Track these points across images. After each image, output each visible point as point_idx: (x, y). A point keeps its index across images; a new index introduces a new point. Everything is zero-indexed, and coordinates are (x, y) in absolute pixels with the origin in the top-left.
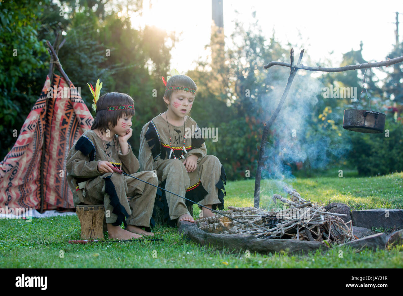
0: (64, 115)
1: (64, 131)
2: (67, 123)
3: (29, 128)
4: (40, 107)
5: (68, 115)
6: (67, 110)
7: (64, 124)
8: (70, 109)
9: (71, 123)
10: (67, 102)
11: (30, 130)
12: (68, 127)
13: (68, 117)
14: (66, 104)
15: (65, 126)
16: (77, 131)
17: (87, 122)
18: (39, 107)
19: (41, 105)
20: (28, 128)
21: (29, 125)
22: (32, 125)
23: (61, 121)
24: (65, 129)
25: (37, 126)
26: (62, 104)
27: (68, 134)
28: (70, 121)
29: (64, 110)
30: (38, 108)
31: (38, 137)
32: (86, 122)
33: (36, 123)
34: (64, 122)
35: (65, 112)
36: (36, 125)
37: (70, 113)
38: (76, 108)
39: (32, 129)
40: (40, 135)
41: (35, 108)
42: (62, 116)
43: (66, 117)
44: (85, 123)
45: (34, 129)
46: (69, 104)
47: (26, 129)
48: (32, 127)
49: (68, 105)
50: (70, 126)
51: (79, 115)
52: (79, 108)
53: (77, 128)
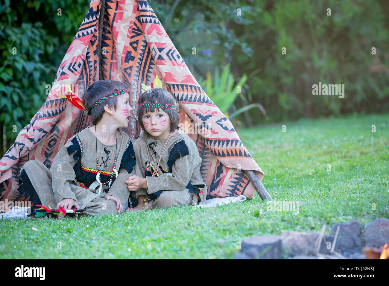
0: (128, 45)
1: (129, 71)
2: (133, 58)
3: (71, 68)
4: (88, 33)
5: (135, 45)
6: (132, 37)
7: (129, 60)
8: (138, 35)
9: (140, 59)
10: (132, 24)
11: (72, 72)
12: (135, 64)
13: (135, 49)
14: (130, 27)
15: (131, 63)
16: (149, 72)
17: (170, 54)
18: (85, 33)
19: (89, 30)
20: (69, 69)
21: (71, 64)
22: (75, 63)
23: (124, 56)
24: (131, 68)
25: (84, 64)
26: (124, 27)
27: (136, 75)
28: (137, 55)
29: (128, 36)
30: (83, 35)
31: (85, 83)
32: (167, 54)
33: (83, 60)
34: (129, 57)
35: (129, 40)
36: (82, 63)
37: (137, 42)
38: (149, 32)
39: (76, 70)
40: (90, 79)
41: (79, 36)
42: (125, 47)
43: (130, 49)
44: (165, 57)
45: (79, 70)
46: (134, 27)
47: (66, 70)
48: (76, 67)
49: (134, 29)
50: (139, 63)
51: (156, 43)
52: (154, 32)
53: (150, 67)
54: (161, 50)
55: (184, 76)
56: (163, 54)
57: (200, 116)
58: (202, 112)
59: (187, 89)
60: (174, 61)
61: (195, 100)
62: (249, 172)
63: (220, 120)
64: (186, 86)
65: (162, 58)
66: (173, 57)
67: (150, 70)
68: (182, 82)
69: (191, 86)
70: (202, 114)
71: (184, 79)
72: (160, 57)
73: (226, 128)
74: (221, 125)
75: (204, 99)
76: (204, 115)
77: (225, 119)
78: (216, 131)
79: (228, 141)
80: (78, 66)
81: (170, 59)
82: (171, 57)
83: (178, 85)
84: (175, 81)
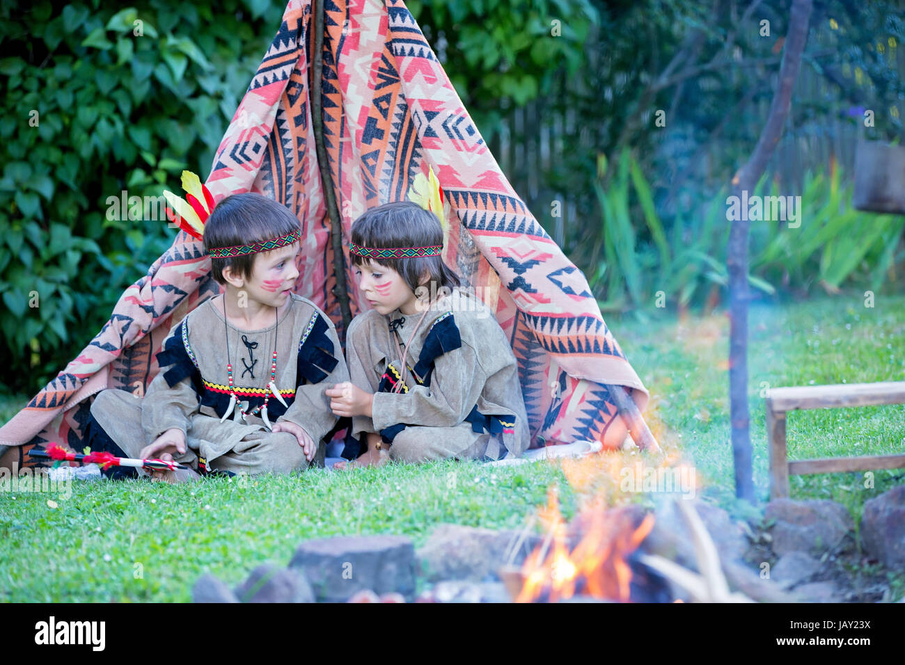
0: (370, 105)
1: (371, 161)
2: (380, 134)
3: (237, 154)
4: (275, 79)
5: (384, 105)
6: (378, 87)
7: (372, 137)
8: (390, 82)
9: (394, 135)
10: (379, 59)
11: (240, 162)
12: (384, 146)
13: (385, 112)
14: (374, 66)
15: (376, 144)
16: (412, 163)
18: (270, 79)
19: (279, 73)
20: (233, 156)
21: (237, 146)
22: (246, 144)
23: (361, 128)
24: (376, 154)
25: (267, 149)
26: (362, 66)
27: (387, 171)
28: (389, 126)
29: (370, 85)
30: (266, 82)
31: (276, 186)
33: (265, 137)
34: (371, 131)
35: (373, 94)
36: (263, 144)
37: (387, 98)
38: (408, 78)
39: (248, 159)
41: (257, 85)
42: (364, 110)
43: (375, 113)
44: (440, 131)
45: (257, 158)
46: (383, 65)
47: (225, 158)
48: (249, 151)
49: (381, 70)
50: (392, 144)
51: (420, 101)
52: (419, 76)
53: (415, 154)
54: (430, 115)
55: (479, 174)
56: (436, 124)
57: (512, 263)
58: (518, 255)
59: (485, 202)
60: (459, 142)
61: (501, 228)
62: (615, 388)
63: (558, 273)
64: (484, 196)
65: (433, 133)
66: (457, 131)
67: (415, 159)
68: (473, 187)
69: (494, 197)
70: (517, 259)
71: (479, 180)
72: (429, 132)
73: (569, 291)
74: (559, 284)
75: (523, 225)
76: (521, 261)
77: (569, 270)
78: (545, 297)
79: (571, 321)
80: (254, 150)
81: (451, 137)
82: (453, 132)
83: (465, 194)
84: (460, 184)
